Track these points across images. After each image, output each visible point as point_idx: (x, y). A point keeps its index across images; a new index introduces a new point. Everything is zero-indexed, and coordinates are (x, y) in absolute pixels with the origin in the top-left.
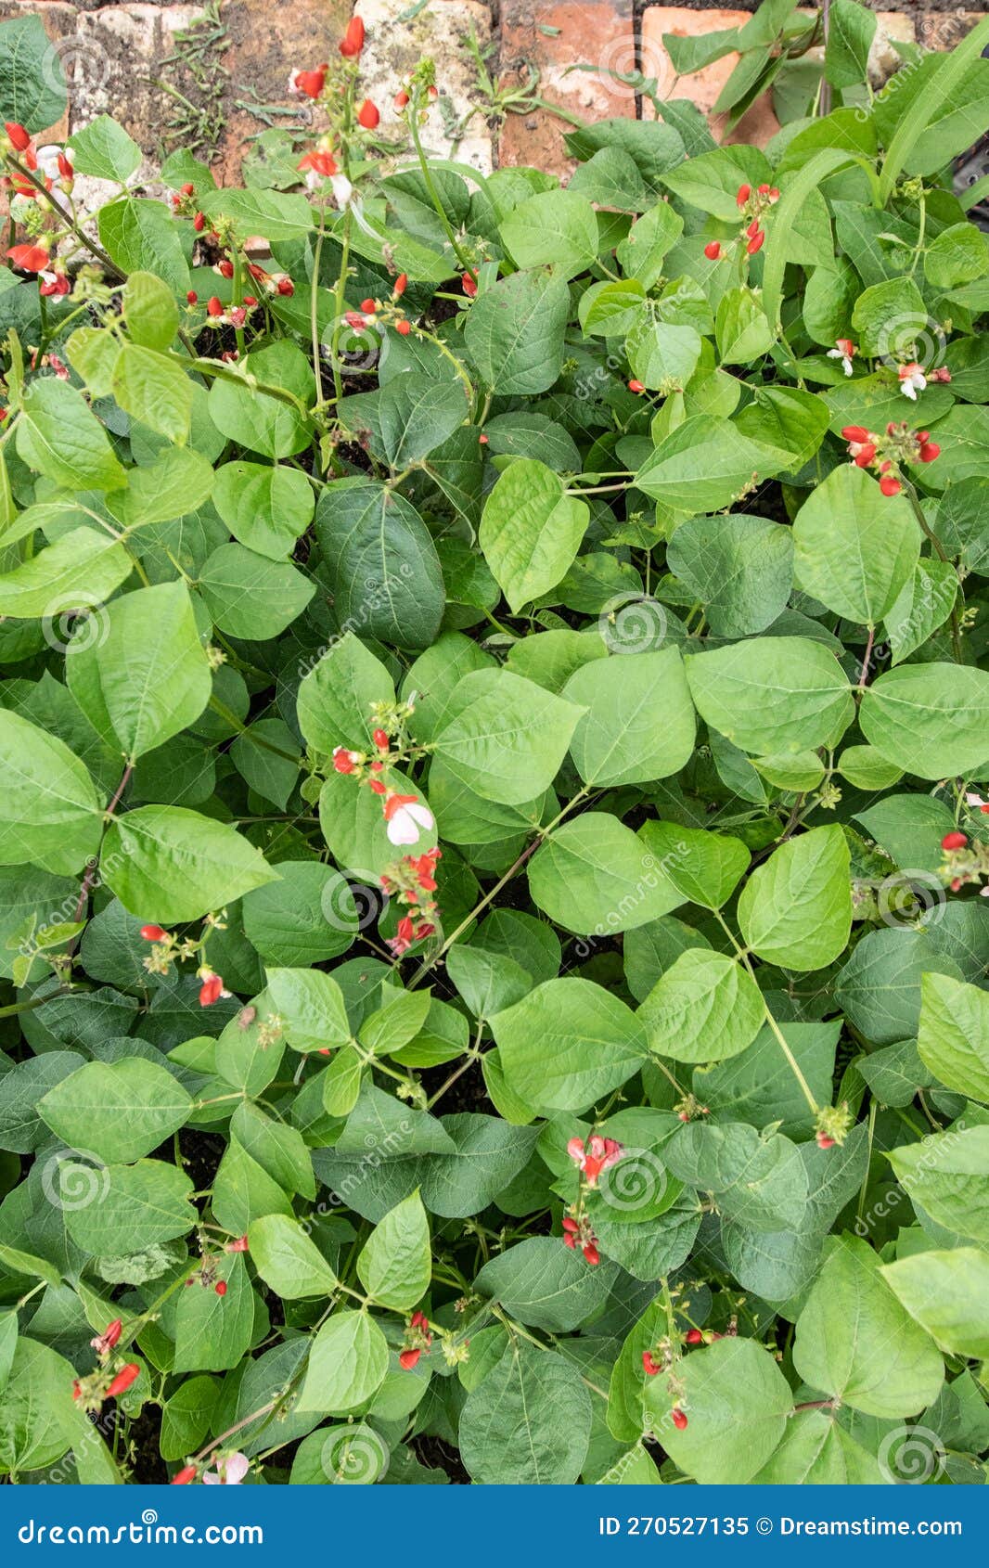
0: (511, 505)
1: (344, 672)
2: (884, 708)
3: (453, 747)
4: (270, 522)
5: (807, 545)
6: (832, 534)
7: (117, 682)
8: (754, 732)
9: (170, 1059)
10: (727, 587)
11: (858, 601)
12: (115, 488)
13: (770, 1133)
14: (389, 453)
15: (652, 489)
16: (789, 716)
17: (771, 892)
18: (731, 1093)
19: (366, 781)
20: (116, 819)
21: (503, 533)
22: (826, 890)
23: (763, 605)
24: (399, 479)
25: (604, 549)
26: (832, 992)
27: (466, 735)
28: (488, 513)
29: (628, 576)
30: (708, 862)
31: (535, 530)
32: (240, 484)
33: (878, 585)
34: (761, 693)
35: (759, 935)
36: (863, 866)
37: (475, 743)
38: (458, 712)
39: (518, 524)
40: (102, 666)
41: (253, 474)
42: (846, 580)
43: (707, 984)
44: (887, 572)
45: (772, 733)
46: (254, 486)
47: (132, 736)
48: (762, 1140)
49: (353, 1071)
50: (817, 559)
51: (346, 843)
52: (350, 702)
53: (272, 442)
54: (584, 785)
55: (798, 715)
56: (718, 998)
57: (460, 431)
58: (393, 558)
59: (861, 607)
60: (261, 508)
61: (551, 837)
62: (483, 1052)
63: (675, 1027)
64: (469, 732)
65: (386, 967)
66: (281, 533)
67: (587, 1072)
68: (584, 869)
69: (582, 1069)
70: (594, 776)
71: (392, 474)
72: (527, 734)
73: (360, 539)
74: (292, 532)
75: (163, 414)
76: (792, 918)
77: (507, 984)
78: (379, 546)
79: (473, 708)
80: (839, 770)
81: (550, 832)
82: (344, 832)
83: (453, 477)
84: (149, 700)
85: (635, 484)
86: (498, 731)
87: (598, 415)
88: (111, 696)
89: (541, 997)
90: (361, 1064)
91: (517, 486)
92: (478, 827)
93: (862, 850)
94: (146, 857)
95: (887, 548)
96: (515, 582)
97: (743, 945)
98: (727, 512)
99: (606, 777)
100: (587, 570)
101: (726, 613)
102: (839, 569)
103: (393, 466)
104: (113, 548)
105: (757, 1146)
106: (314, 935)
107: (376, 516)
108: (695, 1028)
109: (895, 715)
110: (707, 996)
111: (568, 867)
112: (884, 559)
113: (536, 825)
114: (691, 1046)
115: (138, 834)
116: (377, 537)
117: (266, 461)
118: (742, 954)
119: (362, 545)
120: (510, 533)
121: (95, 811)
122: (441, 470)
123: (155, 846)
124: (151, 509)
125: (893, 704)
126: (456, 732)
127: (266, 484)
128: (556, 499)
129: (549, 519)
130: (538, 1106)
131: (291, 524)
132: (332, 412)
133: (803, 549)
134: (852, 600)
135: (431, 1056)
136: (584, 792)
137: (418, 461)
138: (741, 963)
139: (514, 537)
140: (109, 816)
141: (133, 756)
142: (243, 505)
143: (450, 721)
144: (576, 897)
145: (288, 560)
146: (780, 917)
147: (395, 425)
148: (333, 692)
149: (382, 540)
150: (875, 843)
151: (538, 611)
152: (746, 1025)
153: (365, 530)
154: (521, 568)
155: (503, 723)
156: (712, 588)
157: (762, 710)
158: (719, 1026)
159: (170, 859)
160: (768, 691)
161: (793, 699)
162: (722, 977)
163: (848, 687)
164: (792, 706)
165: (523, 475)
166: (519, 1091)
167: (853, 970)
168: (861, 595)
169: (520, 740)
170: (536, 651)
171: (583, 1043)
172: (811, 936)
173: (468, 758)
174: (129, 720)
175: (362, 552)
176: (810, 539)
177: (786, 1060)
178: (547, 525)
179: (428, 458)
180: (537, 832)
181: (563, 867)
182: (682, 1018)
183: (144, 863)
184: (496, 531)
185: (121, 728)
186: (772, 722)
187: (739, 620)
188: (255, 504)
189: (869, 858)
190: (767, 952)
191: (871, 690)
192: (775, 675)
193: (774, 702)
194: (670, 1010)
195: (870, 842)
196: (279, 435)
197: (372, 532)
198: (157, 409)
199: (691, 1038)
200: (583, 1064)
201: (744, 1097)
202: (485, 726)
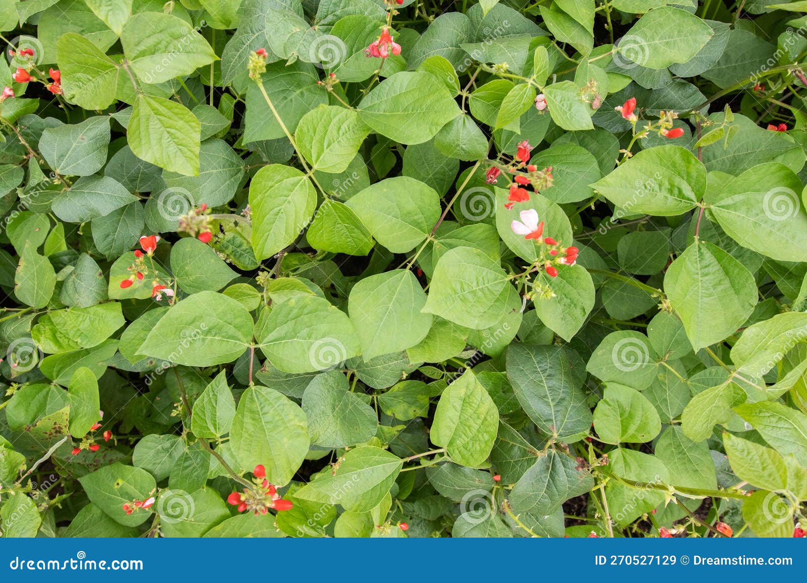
0: (480, 436)
1: (569, 318)
2: (239, 334)
3: (496, 279)
4: (620, 406)
5: (300, 431)
6: (285, 440)
7: (719, 283)
8: (316, 310)
9: (630, 78)
10: (340, 401)
11: (262, 400)
12: (741, 406)
13: (292, 58)
14: (558, 459)
15: (392, 459)
16: (296, 323)
17: (296, 212)
18: (306, 93)
19: (558, 244)
20: (698, 204)
21: (483, 417)
22: (264, 217)
23: (317, 392)
24: (549, 443)
25: (405, 423)
26: (246, 166)
27: (490, 288)
28: (494, 429)
29: (388, 408)
30: (331, 231)
31: (463, 423)
32: (642, 428)
33: (252, 412)
34: (313, 336)
35: (301, 185)
36: (231, 247)
37: (484, 284)
38: (497, 300)
39: (474, 425)
40: (733, 291)
41: (633, 436)
42: (271, 412)
43: (328, 153)
44: (248, 420)
45: (306, 311)
46: (632, 430)
47: (701, 254)
48: (296, 55)
49: (538, 72)
50: (292, 423)
51: (552, 213)
52: (561, 299)
53: (624, 458)
54: (410, 269)
55: (291, 324)
56: (322, 145)
57: (515, 479)
58: (543, 394)
59: (260, 397)
60: (626, 415)
61: (426, 235)
62: (460, 95)
63: (344, 127)
64: (488, 289)
65: (506, 152)
66: (613, 400)
67: (393, 95)
68: (407, 218)
69: (397, 97)
70: (405, 276)
71: (553, 446)
72: (456, 293)
73: (565, 403)
74: (606, 402)
75: (743, 451)
76: (282, 198)
77: (450, 137)
78: (553, 400)
79: (490, 304)
80: (260, 295)
81: (426, 239)
82: (554, 219)
83: (516, 449)
84: (696, 276)
85: (402, 461)
86: (472, 292)
87: (411, 509)
88: (721, 274)
89: (431, 130)
90: (534, 77)
91: (478, 448)
92: (471, 236)
93: (232, 257)
94: (676, 184)
95: (250, 435)
96: (471, 388)
97: (310, 177)
98: (347, 449)
99: (398, 275)
100: (413, 408)
101: (338, 385)
102: (277, 418)
103: (554, 451)
104: (740, 365)
105: (299, 50)
106: (555, 162)
107: (559, 418)
108: (332, 128)
109: (231, 330)
110: (329, 146)
111: (416, 218)
112: (251, 429)
113: (436, 242)
114: (335, 116)
115: (683, 197)
116: (555, 406)
117: (626, 445)
118: (310, 173)
119: (563, 399)
120: (479, 418)
121: (712, 207)
122: (525, 453)
123: (671, 191)
124: (716, 396)
125: (233, 337)
126: (497, 288)
127: (624, 430)
128: (451, 444)
129: (453, 430)
130: (420, 72)
131: (607, 406)
132: (596, 481)
133: (302, 428)
134: (266, 400)
135: (492, 89)
136: (410, 265)
137: (541, 455)
138: (310, 168)
139: (476, 415)
140: (703, 206)
141: (697, 242)
142: (638, 415)
143: (501, 295)
144: (410, 199)
145: (606, 384)
146: (289, 198)
147: (557, 478)
148: (573, 303)
149: (552, 404)
150: (225, 261)
151: (442, 377)
152: (305, 129)
153: (564, 409)
154: (469, 397)
155: (470, 297)
156: (347, 401)
157: (312, 325)
158: (320, 128)
159: (660, 186)
160: (309, 338)
161: (294, 334)
162: (322, 157)
163: (260, 346)
164: (294, 330)
165: (476, 456)
166: (433, 78)
167: (235, 180)
168: (261, 404)
169: (458, 287)
170: (449, 348)
171: (398, 111)
172: (271, 187)
173: (487, 274)
174: (705, 263)
175: (562, 395)
176: (299, 435)
177: (278, 112)
178: (454, 426)
179: (536, 458)
180: (435, 238)
181: (420, 217)
182: (341, 132)
183: (677, 180)
184: (488, 418)
185: (708, 256)
186: (306, 318)
187: (331, 381)
188: (631, 416)
189: (228, 252)
190: (296, 175)
191: (247, 345)
192: (306, 349)
193: (305, 331)
194: (348, 136)
195: (228, 261)
196: (621, 463)
197: (559, 408)
198: (749, 453)
199: (335, 121)
200: (396, 100)
201: (298, 92)
202: (480, 293)
